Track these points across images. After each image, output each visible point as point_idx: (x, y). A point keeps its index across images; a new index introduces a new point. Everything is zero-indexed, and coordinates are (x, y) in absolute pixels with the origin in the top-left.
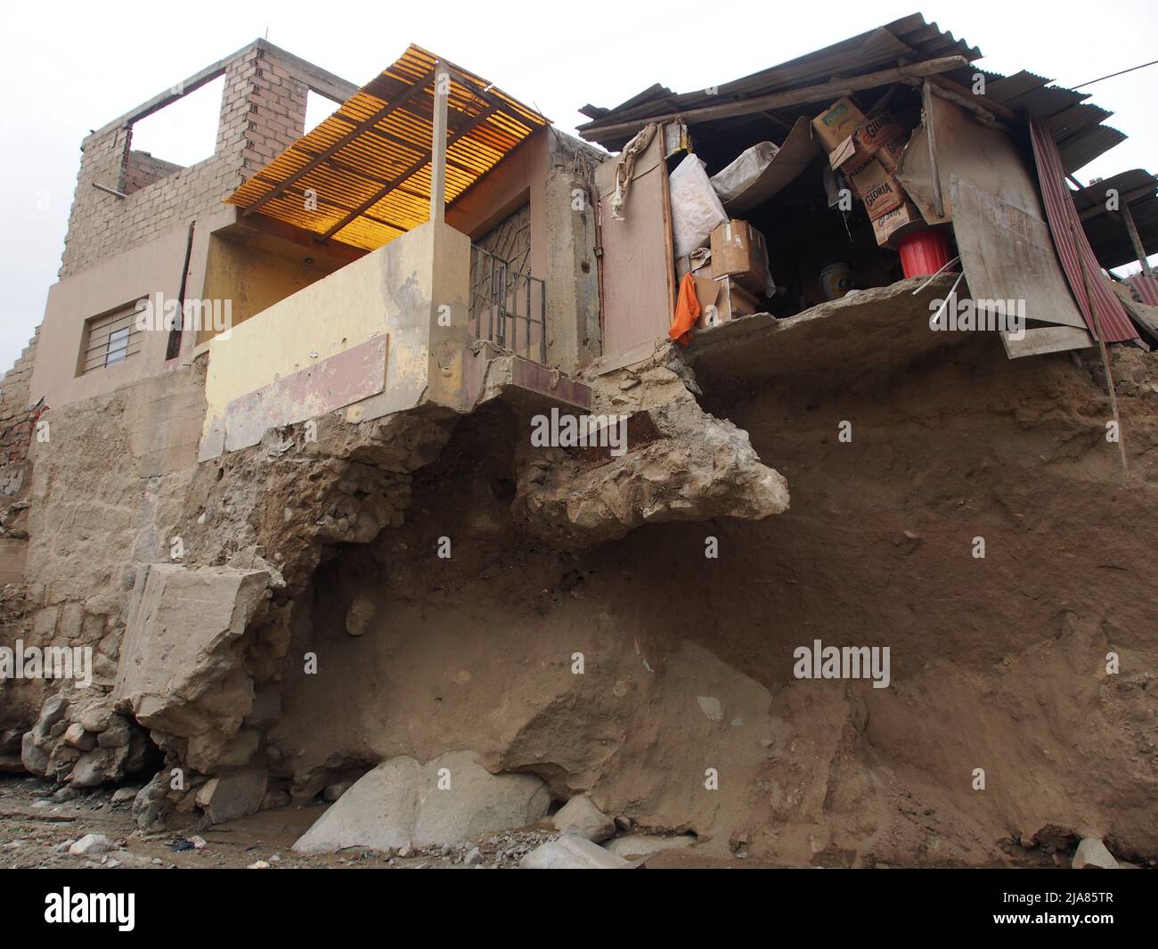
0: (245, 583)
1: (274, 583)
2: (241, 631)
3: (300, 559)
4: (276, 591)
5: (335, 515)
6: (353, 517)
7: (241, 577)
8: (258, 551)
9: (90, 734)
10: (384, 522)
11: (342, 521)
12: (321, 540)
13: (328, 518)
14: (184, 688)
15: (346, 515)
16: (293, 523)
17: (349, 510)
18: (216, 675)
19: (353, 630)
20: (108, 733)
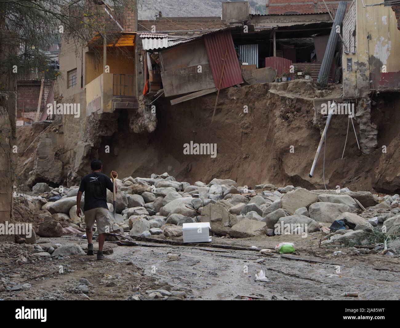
0: (85, 146)
1: (91, 146)
2: (85, 155)
3: (97, 141)
4: (92, 147)
5: (102, 131)
6: (106, 131)
7: (84, 145)
8: (90, 139)
9: (75, 178)
10: (113, 131)
11: (103, 132)
12: (100, 136)
13: (100, 132)
14: (80, 166)
15: (104, 131)
16: (95, 133)
17: (105, 130)
18: (84, 164)
19: (116, 154)
20: (78, 178)
